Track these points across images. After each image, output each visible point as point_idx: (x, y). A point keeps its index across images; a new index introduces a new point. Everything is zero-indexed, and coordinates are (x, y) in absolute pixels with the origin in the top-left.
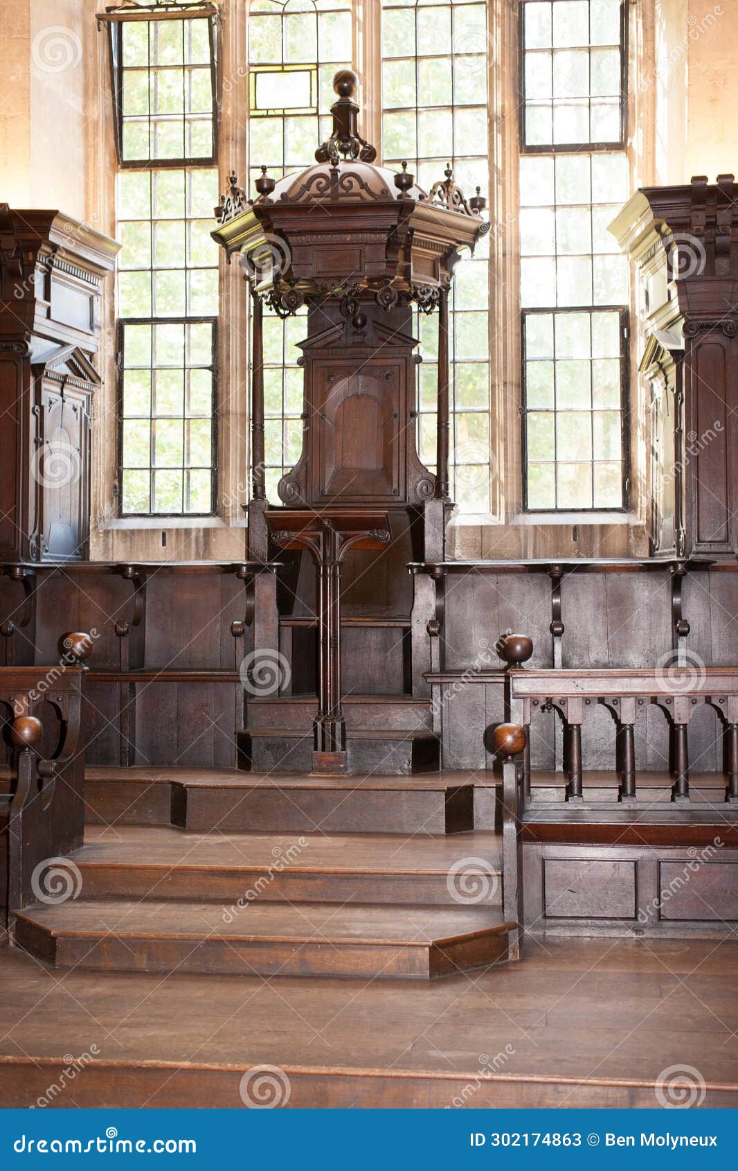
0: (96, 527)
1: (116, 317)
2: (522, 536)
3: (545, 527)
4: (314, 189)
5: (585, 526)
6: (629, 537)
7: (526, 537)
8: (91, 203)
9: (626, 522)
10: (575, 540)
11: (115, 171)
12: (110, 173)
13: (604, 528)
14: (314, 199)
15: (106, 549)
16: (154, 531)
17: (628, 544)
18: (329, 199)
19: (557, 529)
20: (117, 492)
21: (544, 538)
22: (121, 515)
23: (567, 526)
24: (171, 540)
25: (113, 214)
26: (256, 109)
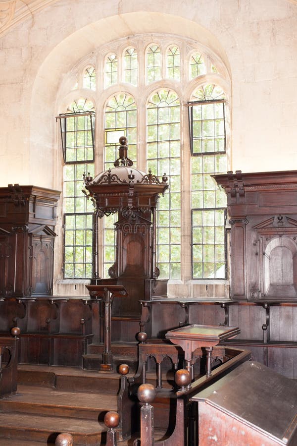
0: (55, 283)
1: (63, 213)
2: (189, 288)
3: (197, 285)
4: (103, 181)
5: (210, 285)
6: (225, 289)
7: (190, 289)
8: (55, 176)
9: (224, 283)
10: (207, 290)
11: (63, 165)
12: (62, 166)
13: (217, 286)
14: (103, 184)
15: (58, 291)
16: (72, 284)
17: (225, 292)
18: (107, 183)
19: (201, 286)
20: (63, 271)
21: (197, 289)
22: (64, 279)
23: (204, 285)
24: (77, 287)
25: (63, 179)
26: (107, 143)
